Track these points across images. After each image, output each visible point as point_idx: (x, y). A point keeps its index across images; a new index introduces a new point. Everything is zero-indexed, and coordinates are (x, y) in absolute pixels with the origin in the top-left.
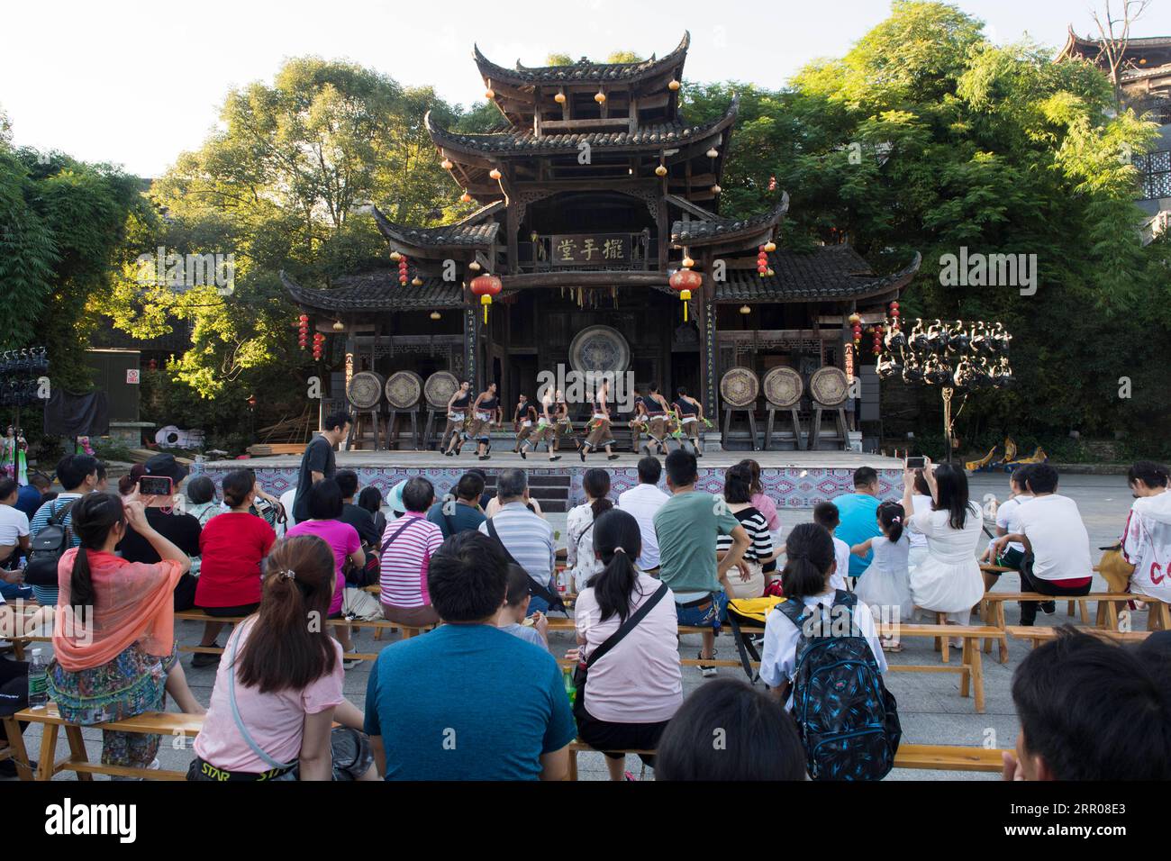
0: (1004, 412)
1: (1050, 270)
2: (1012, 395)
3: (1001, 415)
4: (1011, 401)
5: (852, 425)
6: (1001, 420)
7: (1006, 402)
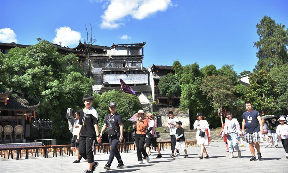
0: (57, 135)
1: (68, 105)
2: (59, 131)
3: (56, 135)
4: (58, 132)
5: (24, 138)
6: (56, 136)
7: (57, 133)
